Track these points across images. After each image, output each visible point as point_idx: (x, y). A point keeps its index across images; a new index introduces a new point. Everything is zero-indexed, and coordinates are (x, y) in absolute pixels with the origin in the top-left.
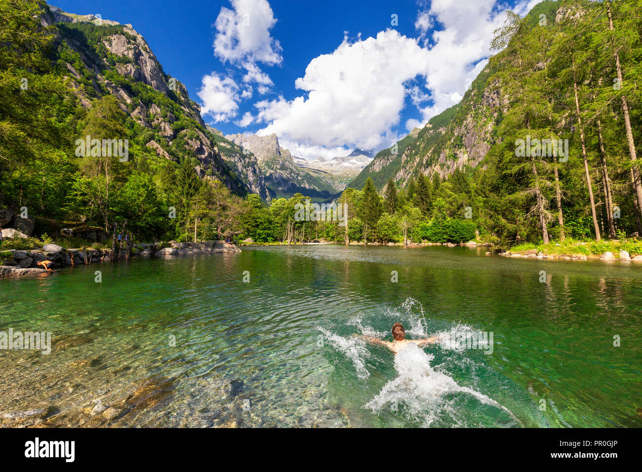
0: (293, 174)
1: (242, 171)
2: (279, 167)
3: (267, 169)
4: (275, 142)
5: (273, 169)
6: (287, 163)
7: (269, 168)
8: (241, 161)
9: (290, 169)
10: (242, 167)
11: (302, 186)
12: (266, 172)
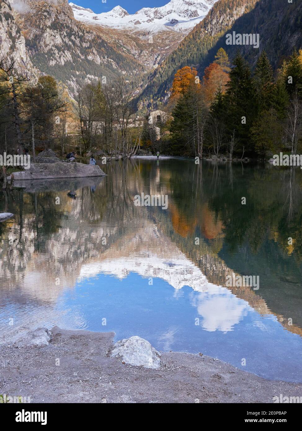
0: (73, 37)
9: (68, 27)
11: (90, 58)
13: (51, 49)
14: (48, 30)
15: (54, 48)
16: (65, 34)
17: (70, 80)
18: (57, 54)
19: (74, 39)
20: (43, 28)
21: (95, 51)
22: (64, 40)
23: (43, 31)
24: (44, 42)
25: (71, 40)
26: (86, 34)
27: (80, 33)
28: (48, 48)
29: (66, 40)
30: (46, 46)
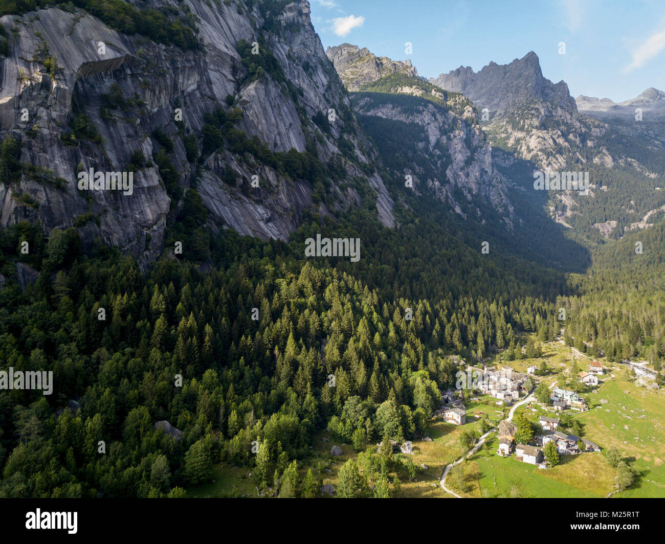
0: (571, 136)
1: (438, 141)
2: (536, 122)
3: (510, 130)
4: (532, 71)
5: (522, 129)
6: (560, 111)
7: (514, 128)
8: (436, 119)
9: (566, 124)
10: (437, 133)
11: (597, 160)
12: (508, 138)
13: (537, 155)
14: (534, 131)
15: (540, 153)
16: (559, 133)
17: (561, 195)
18: (544, 161)
19: (573, 138)
20: (528, 128)
21: (604, 151)
22: (557, 141)
23: (528, 132)
24: (528, 147)
25: (567, 140)
26: (593, 129)
27: (584, 130)
28: (532, 153)
29: (561, 141)
30: (529, 150)
